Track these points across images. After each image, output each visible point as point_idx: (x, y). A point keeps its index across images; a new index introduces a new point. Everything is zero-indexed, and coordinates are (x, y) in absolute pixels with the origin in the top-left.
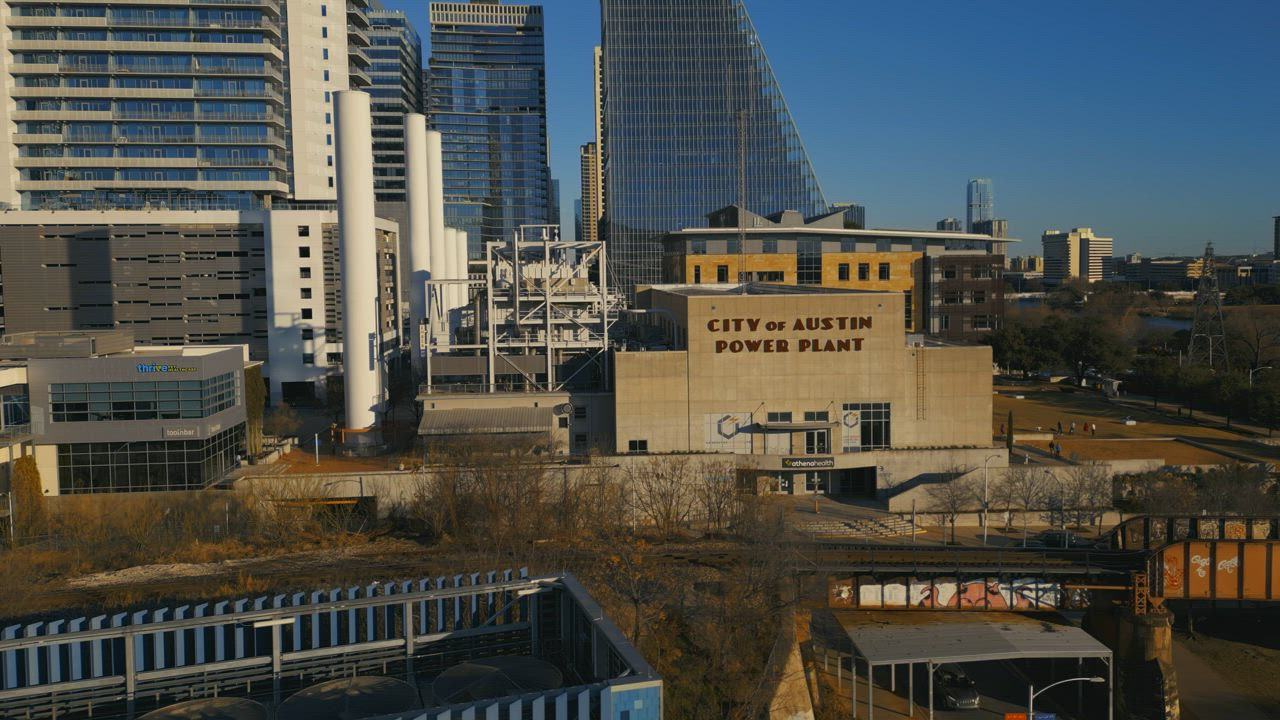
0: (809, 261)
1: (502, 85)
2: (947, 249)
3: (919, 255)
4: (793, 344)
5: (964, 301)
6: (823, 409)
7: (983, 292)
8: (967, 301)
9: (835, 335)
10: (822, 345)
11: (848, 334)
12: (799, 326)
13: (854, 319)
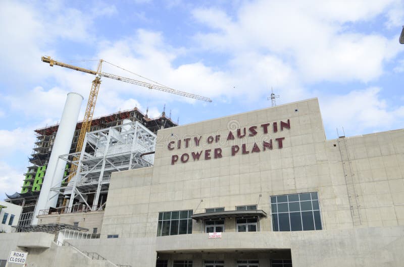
4: (226, 151)
9: (260, 138)
10: (249, 148)
11: (271, 136)
12: (231, 137)
13: (275, 124)
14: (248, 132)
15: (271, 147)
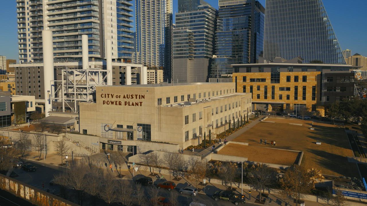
0: (275, 75)
1: (237, 22)
2: (331, 71)
3: (319, 73)
4: (123, 103)
5: (337, 91)
6: (131, 125)
7: (346, 87)
8: (338, 91)
9: (134, 101)
10: (131, 104)
11: (138, 101)
12: (124, 97)
13: (140, 95)
14: (131, 97)
15: (136, 103)
